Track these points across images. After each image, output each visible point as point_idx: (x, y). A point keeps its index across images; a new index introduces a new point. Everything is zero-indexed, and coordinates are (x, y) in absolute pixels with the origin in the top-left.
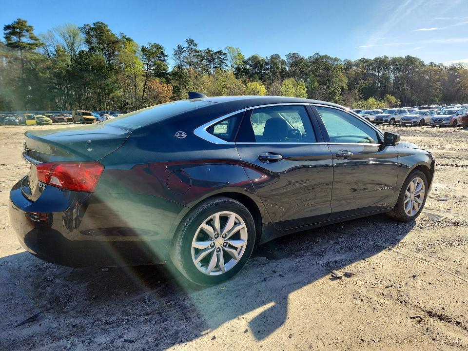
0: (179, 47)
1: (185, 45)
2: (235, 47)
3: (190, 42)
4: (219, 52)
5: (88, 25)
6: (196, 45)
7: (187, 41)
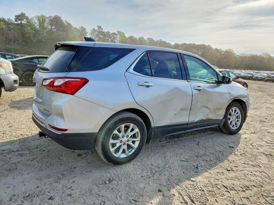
0: (94, 29)
1: (97, 28)
2: (122, 32)
3: (99, 27)
4: (114, 34)
5: (51, 16)
6: (102, 29)
7: (98, 27)
